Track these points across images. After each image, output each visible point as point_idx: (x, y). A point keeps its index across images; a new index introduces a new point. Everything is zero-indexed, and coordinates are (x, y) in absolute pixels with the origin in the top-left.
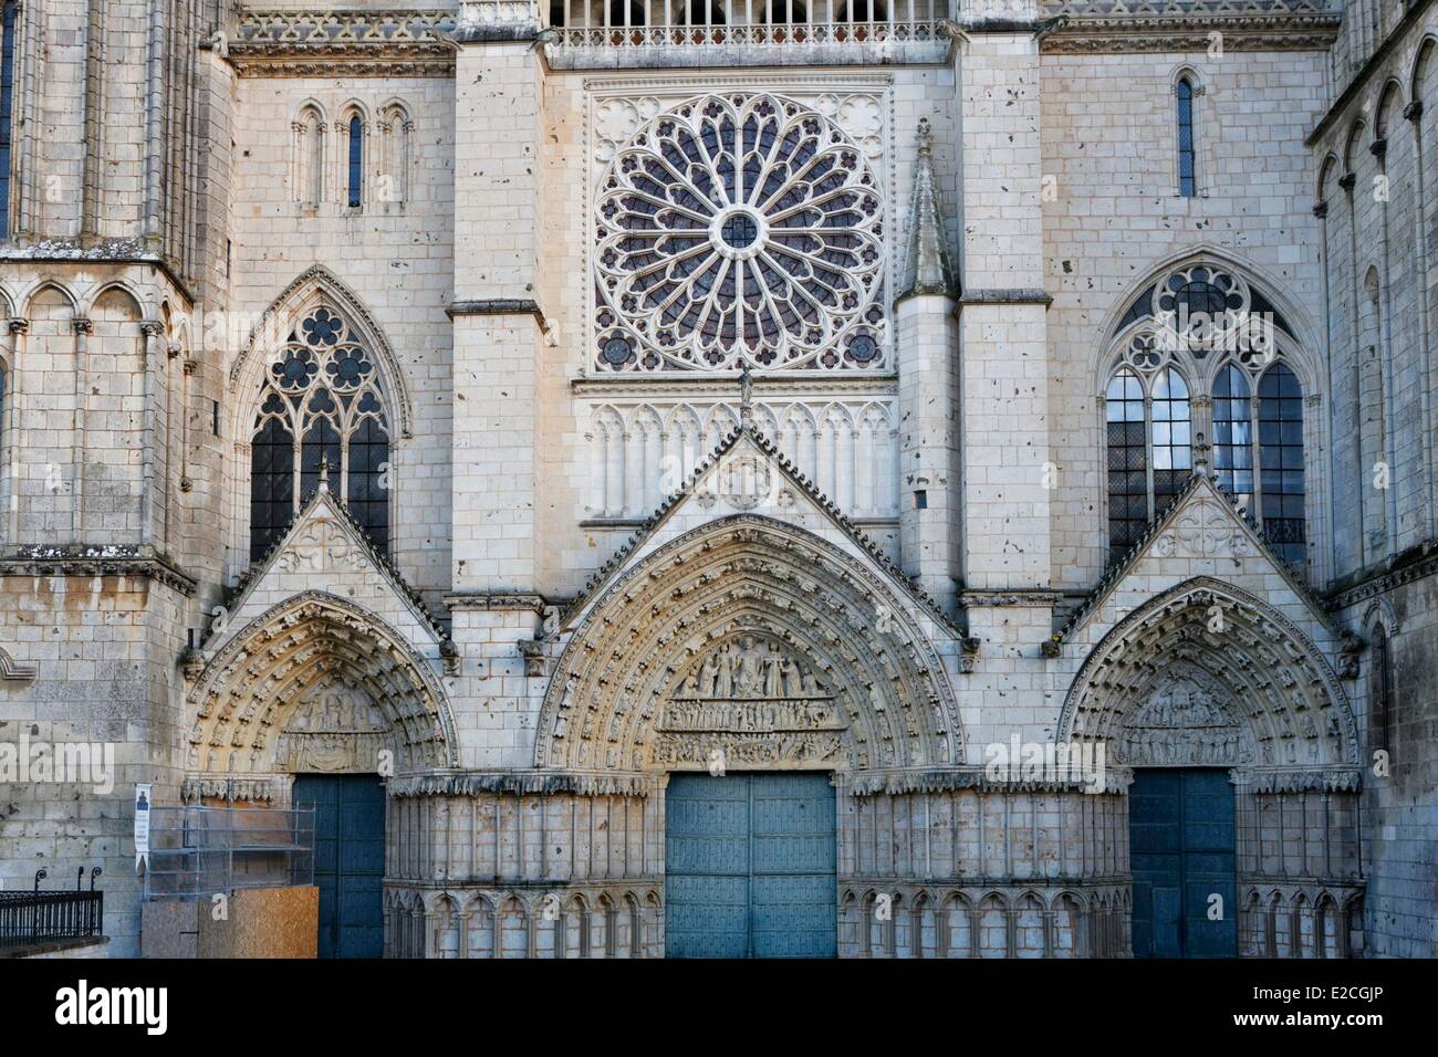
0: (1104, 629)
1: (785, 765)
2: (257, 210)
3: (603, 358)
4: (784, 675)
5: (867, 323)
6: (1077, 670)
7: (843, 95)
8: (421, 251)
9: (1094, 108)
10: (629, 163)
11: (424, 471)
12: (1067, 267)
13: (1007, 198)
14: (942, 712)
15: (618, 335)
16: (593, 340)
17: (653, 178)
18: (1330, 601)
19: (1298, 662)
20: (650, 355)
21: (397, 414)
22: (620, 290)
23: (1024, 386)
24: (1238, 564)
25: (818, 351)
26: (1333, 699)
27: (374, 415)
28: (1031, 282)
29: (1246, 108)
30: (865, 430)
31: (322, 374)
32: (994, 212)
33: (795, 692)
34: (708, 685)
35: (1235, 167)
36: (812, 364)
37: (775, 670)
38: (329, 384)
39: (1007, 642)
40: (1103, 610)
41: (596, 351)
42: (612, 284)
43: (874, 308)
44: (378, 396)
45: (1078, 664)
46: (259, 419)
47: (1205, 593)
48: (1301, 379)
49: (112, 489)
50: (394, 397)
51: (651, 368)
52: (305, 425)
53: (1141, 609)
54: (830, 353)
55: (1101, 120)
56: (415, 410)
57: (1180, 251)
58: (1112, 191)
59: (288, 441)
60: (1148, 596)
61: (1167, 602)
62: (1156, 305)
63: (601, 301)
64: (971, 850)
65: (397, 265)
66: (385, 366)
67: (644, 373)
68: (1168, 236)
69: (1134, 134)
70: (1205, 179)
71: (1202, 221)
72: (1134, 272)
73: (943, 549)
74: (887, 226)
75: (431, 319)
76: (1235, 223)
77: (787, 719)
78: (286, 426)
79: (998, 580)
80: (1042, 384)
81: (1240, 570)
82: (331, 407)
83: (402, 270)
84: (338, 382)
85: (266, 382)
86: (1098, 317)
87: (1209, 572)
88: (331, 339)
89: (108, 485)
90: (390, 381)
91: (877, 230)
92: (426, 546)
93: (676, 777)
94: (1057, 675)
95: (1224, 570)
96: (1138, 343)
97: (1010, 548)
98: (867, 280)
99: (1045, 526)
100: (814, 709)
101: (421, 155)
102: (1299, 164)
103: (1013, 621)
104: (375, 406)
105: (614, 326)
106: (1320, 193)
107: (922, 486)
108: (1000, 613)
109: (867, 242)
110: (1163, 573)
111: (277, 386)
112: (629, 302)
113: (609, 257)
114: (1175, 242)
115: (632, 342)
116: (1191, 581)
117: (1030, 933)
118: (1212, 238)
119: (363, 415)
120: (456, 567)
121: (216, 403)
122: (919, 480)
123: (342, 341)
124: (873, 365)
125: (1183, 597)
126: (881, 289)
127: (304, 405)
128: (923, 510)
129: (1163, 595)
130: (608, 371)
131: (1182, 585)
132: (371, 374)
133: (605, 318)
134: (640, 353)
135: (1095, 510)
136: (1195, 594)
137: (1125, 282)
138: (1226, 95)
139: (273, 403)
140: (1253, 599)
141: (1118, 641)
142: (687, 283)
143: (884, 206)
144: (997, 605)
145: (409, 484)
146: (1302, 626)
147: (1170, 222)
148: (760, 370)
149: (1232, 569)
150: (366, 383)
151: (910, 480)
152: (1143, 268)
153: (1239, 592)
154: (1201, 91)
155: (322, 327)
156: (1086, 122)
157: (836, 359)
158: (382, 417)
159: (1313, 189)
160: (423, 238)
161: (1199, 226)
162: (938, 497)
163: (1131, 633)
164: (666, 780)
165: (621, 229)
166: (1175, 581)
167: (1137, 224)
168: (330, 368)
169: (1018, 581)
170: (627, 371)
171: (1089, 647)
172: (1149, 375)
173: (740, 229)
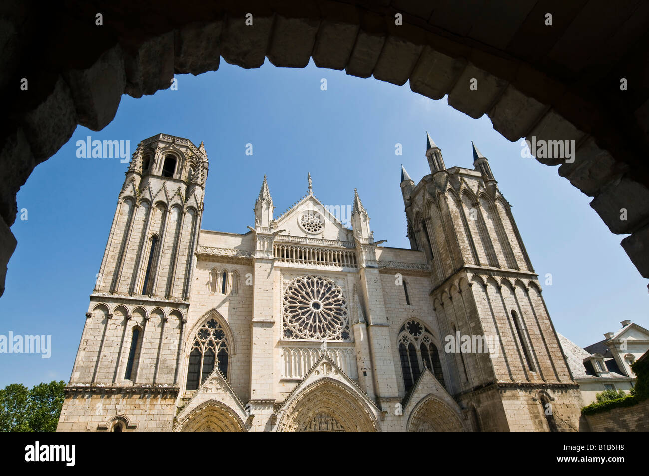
0: (412, 407)
2: (199, 293)
3: (285, 335)
4: (332, 423)
5: (346, 329)
6: (408, 419)
7: (337, 278)
8: (240, 306)
9: (389, 285)
10: (290, 288)
11: (239, 364)
12: (388, 319)
13: (378, 303)
15: (288, 329)
16: (282, 330)
17: (296, 292)
18: (457, 397)
19: (454, 415)
20: (296, 335)
21: (232, 347)
22: (288, 318)
23: (386, 346)
24: (437, 390)
25: (335, 335)
26: (463, 425)
27: (225, 348)
28: (384, 321)
29: (417, 287)
30: (348, 356)
31: (211, 336)
32: (375, 306)
35: (417, 299)
36: (334, 339)
37: (330, 422)
38: (213, 339)
39: (391, 412)
40: (411, 403)
41: (283, 333)
42: (287, 317)
43: (347, 326)
44: (226, 343)
45: (408, 417)
46: (192, 348)
47: (432, 398)
48: (437, 346)
49: (168, 366)
50: (231, 343)
51: (296, 338)
52: (205, 350)
53: (419, 402)
54: (338, 336)
55: (390, 288)
56: (237, 347)
57: (409, 316)
58: (394, 303)
59: (200, 354)
60: (420, 399)
61: (424, 401)
62: (406, 328)
63: (284, 321)
65: (234, 309)
66: (229, 335)
67: (295, 339)
68: (407, 313)
69: (397, 291)
70: (412, 301)
72: (401, 321)
73: (372, 386)
74: (348, 307)
75: (243, 323)
76: (419, 311)
78: (200, 350)
79: (387, 395)
80: (390, 345)
81: (438, 392)
82: (212, 345)
83: (235, 310)
84: (216, 338)
85: (195, 338)
86: (395, 330)
87: (432, 392)
88: (214, 327)
89: (167, 365)
90: (230, 339)
91: (346, 308)
92: (239, 385)
95: (435, 392)
96: (403, 337)
97: (388, 386)
98: (345, 319)
99: (395, 381)
101: (241, 283)
102: (429, 300)
103: (392, 406)
104: (225, 346)
105: (287, 327)
106: (434, 306)
107: (365, 370)
108: (389, 404)
109: (344, 310)
110: (422, 393)
111: (199, 339)
112: (291, 321)
113: (286, 310)
115: (292, 331)
116: (429, 395)
118: (415, 314)
119: (221, 348)
120: (252, 391)
122: (365, 368)
123: (217, 328)
124: (348, 339)
125: (427, 399)
126: (348, 321)
127: (206, 344)
128: (366, 377)
129: (424, 398)
130: (286, 339)
131: (427, 396)
132: (225, 337)
133: (285, 325)
134: (294, 334)
136: (430, 398)
137: (400, 323)
138: (413, 284)
139: (197, 343)
140: (442, 399)
141: (416, 411)
142: (304, 317)
143: (347, 302)
144: (388, 401)
145: (234, 367)
146: (453, 406)
147: (406, 310)
150: (223, 339)
151: (362, 369)
152: (403, 320)
153: (439, 398)
154: (408, 283)
155: (212, 323)
156: (387, 287)
157: (340, 338)
158: (227, 349)
159: (432, 305)
160: (241, 302)
161: (412, 311)
162: (369, 373)
163: (417, 409)
165: (289, 304)
166: (425, 395)
167: (400, 310)
168: (214, 335)
169: (391, 395)
170: (291, 339)
171: (409, 413)
172: (407, 344)
173: (316, 305)
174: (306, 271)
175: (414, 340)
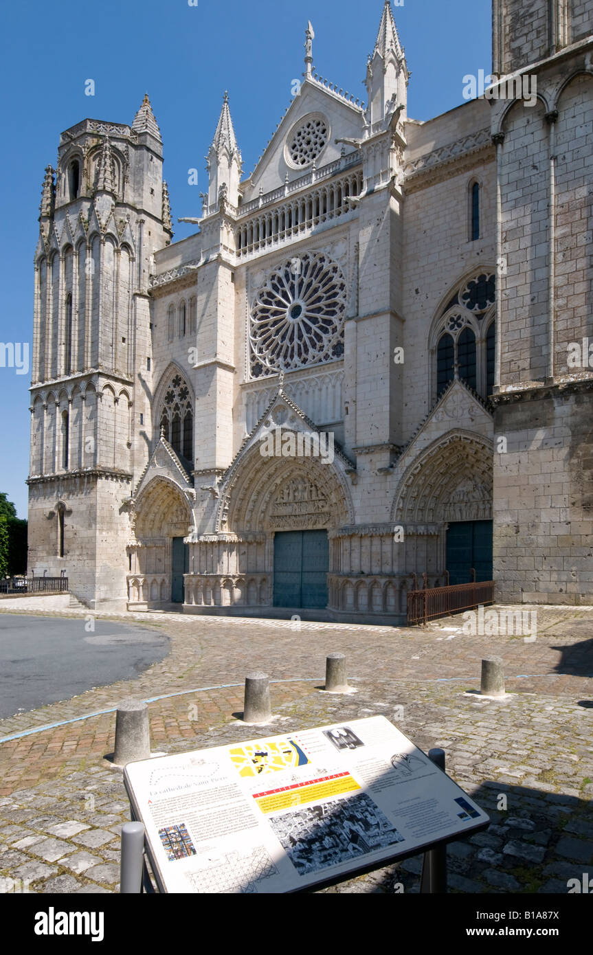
0: (411, 459)
1: (310, 527)
2: (158, 345)
3: (253, 374)
5: (340, 338)
6: (400, 479)
9: (431, 212)
10: (262, 295)
12: (417, 291)
13: (377, 269)
14: (347, 502)
15: (257, 364)
16: (249, 367)
17: (269, 299)
20: (267, 370)
22: (258, 346)
24: (473, 420)
25: (323, 353)
27: (190, 410)
28: (385, 304)
30: (338, 384)
31: (177, 398)
32: (371, 277)
33: (314, 498)
34: (285, 497)
36: (320, 361)
37: (307, 489)
38: (178, 401)
39: (372, 469)
40: (411, 451)
41: (251, 372)
42: (255, 344)
43: (342, 331)
44: (191, 402)
45: (400, 477)
46: (161, 417)
47: (457, 437)
51: (267, 374)
52: (173, 416)
54: (327, 354)
55: (433, 217)
57: (469, 269)
58: (438, 249)
59: (169, 423)
60: (430, 441)
61: (439, 444)
62: (461, 298)
63: (252, 352)
64: (356, 562)
66: (192, 392)
67: (265, 377)
68: (463, 263)
69: (448, 218)
70: (482, 230)
71: (479, 251)
72: (448, 286)
73: (354, 431)
77: (311, 509)
79: (368, 442)
80: (388, 350)
81: (474, 423)
82: (179, 409)
84: (181, 400)
87: (458, 425)
88: (179, 385)
90: (192, 397)
91: (344, 297)
93: (277, 534)
94: (393, 481)
95: (466, 423)
96: (452, 319)
97: (373, 427)
98: (341, 319)
99: (387, 415)
100: (321, 504)
103: (374, 460)
104: (191, 406)
105: (256, 361)
107: (347, 405)
108: (368, 457)
110: (438, 429)
111: (165, 404)
112: (260, 350)
113: (255, 334)
114: (466, 265)
115: (261, 366)
116: (449, 432)
117: (378, 598)
118: (484, 258)
119: (187, 410)
120: (196, 461)
121: (142, 415)
123: (181, 385)
124: (342, 355)
125: (447, 439)
127: (172, 410)
129: (437, 439)
130: (254, 379)
131: (445, 434)
132: (189, 395)
133: (253, 358)
134: (264, 369)
135: (427, 403)
136: (452, 438)
137: (442, 291)
138: (493, 183)
139: (165, 410)
140: (480, 436)
141: (417, 465)
142: (278, 337)
143: (347, 288)
144: (368, 453)
147: (464, 256)
148: (303, 366)
149: (470, 423)
150: (188, 399)
151: (344, 403)
152: (451, 282)
153: (473, 433)
155: (177, 381)
156: (427, 220)
157: (329, 356)
158: (192, 410)
161: (478, 254)
162: (352, 409)
163: (423, 460)
164: (274, 535)
165: (259, 322)
166: (442, 433)
167: (449, 262)
168: (179, 395)
169: (376, 441)
170: (260, 378)
171: (405, 469)
172: (455, 334)
173: (296, 311)
174: (282, 254)
175: (473, 319)
